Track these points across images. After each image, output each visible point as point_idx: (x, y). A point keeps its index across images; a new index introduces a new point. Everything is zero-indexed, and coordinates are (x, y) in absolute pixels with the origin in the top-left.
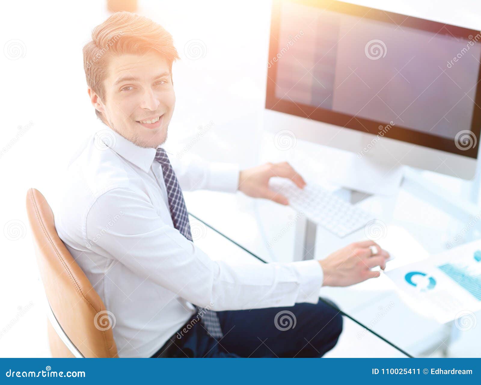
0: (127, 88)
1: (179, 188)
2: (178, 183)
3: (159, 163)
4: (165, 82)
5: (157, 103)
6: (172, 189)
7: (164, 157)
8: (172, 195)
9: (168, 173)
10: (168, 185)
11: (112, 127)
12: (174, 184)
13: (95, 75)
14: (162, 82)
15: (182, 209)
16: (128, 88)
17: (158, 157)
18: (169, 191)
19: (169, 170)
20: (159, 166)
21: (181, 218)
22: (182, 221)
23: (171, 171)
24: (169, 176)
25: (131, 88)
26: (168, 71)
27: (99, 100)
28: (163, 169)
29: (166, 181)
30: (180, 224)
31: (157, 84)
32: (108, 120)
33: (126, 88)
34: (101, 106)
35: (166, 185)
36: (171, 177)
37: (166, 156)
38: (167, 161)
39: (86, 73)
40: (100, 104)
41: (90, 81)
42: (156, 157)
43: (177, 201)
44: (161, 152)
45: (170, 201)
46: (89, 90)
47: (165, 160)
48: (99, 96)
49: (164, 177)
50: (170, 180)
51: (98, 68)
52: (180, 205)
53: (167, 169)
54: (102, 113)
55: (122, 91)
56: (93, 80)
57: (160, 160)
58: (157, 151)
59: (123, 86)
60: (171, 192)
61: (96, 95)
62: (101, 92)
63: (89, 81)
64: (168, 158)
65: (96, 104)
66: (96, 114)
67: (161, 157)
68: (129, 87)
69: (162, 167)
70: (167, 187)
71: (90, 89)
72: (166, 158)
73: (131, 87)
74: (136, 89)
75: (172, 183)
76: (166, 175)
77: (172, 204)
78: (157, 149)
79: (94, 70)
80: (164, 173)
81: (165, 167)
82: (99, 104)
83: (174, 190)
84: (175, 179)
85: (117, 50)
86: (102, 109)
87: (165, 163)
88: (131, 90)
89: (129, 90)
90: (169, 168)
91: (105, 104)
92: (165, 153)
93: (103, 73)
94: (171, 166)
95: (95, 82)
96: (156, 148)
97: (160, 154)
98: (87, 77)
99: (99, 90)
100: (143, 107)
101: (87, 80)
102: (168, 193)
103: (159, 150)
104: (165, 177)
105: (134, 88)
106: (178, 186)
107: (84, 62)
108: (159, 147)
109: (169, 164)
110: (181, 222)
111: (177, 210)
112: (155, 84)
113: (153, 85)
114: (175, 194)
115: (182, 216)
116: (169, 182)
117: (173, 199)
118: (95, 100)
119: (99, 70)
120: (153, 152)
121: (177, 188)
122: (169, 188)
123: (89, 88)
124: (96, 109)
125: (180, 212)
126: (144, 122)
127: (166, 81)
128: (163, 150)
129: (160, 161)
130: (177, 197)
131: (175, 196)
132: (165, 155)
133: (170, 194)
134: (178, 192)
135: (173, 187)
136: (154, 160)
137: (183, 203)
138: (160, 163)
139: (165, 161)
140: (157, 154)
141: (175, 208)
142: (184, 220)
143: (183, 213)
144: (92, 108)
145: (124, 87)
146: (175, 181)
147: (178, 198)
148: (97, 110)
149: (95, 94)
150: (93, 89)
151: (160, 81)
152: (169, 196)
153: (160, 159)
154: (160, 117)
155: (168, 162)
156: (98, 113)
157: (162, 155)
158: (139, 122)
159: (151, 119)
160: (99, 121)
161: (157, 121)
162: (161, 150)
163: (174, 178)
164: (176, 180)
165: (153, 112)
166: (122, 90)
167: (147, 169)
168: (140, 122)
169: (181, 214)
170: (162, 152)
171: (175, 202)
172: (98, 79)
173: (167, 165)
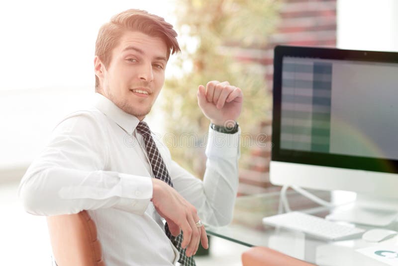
4: (161, 67)
6: (153, 157)
7: (146, 127)
9: (149, 142)
10: (150, 153)
12: (155, 152)
14: (159, 67)
17: (141, 126)
23: (151, 140)
24: (150, 145)
27: (103, 66)
29: (148, 150)
35: (148, 153)
36: (152, 146)
46: (96, 58)
47: (146, 130)
48: (104, 63)
50: (151, 148)
53: (148, 138)
60: (153, 159)
65: (98, 72)
71: (98, 57)
75: (153, 151)
76: (148, 144)
80: (146, 143)
81: (146, 137)
82: (101, 72)
84: (156, 148)
86: (102, 76)
87: (147, 132)
88: (134, 62)
91: (107, 70)
94: (151, 137)
97: (143, 124)
104: (147, 146)
105: (137, 61)
109: (150, 134)
116: (150, 150)
117: (155, 165)
118: (98, 68)
121: (158, 157)
122: (151, 156)
124: (96, 76)
129: (142, 130)
131: (156, 163)
134: (159, 160)
135: (154, 154)
138: (142, 133)
140: (140, 124)
146: (155, 150)
147: (160, 165)
149: (100, 62)
155: (149, 132)
158: (132, 90)
163: (154, 147)
168: (134, 90)
173: (148, 134)
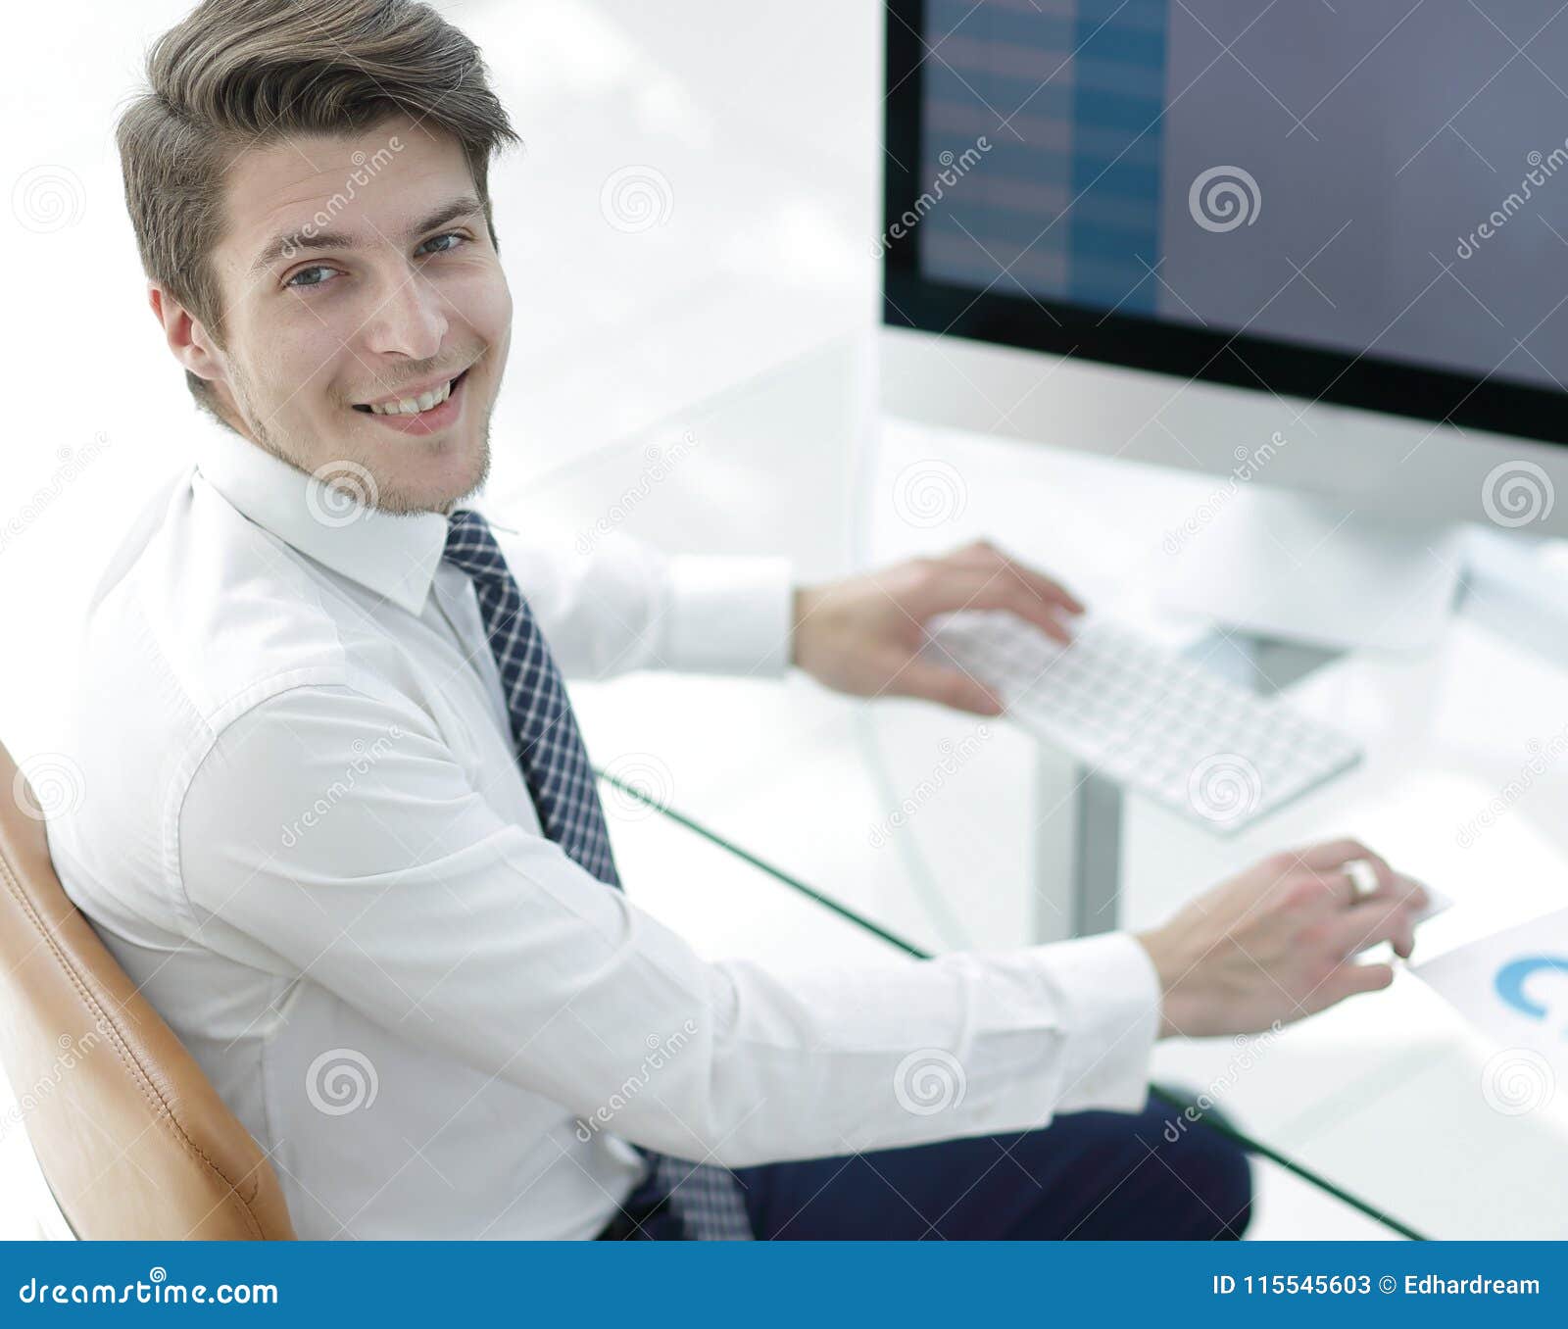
0: (309, 276)
1: (550, 667)
2: (544, 649)
3: (462, 575)
4: (463, 238)
5: (438, 326)
6: (523, 676)
7: (480, 548)
8: (525, 701)
9: (500, 609)
10: (506, 658)
11: (261, 438)
12: (529, 655)
13: (174, 231)
14: (453, 241)
15: (569, 753)
16: (315, 276)
17: (459, 547)
18: (509, 683)
19: (504, 601)
20: (464, 585)
21: (568, 793)
22: (573, 802)
23: (514, 601)
24: (507, 623)
25: (325, 274)
26: (471, 194)
27: (197, 331)
28: (483, 596)
29: (497, 644)
30: (563, 814)
31: (430, 251)
32: (242, 408)
33: (306, 276)
34: (208, 355)
35: (498, 660)
36: (517, 626)
37: (491, 541)
38: (494, 560)
39: (137, 227)
40: (205, 350)
41: (157, 259)
42: (450, 548)
43: (547, 722)
44: (466, 527)
45: (516, 725)
46: (156, 295)
47: (485, 558)
48: (198, 315)
49: (486, 629)
50: (513, 637)
51: (186, 203)
52: (559, 738)
53: (495, 595)
54: (217, 384)
55: (288, 289)
56: (167, 251)
57: (465, 559)
58: (451, 524)
59: (290, 269)
60: (519, 686)
61: (184, 314)
62: (204, 298)
63: (154, 259)
64: (497, 551)
65: (188, 351)
66: (193, 390)
67: (470, 547)
68: (317, 270)
69: (478, 587)
70: (503, 666)
71: (159, 289)
72: (489, 549)
73: (327, 268)
74: (347, 274)
75: (519, 651)
76: (496, 618)
77: (524, 735)
78: (450, 514)
79: (168, 210)
80: (487, 613)
81: (487, 588)
82: (199, 350)
83: (532, 680)
84: (533, 633)
85: (253, 121)
86: (213, 367)
87: (488, 569)
88: (326, 281)
89: (318, 280)
90: (506, 589)
91: (224, 348)
92: (483, 529)
93: (207, 219)
94: (512, 583)
95: (178, 258)
96: (445, 513)
97: (463, 537)
98: (142, 243)
99: (195, 291)
100: (379, 345)
101: (144, 257)
102: (508, 691)
103: (459, 517)
104: (493, 629)
105: (339, 274)
106: (544, 661)
107: (127, 186)
108: (460, 505)
109: (505, 574)
110: (565, 807)
111: (547, 757)
112: (423, 250)
113: (415, 256)
114: (538, 693)
115: (570, 784)
116: (509, 647)
117: (531, 715)
118: (180, 336)
119: (190, 209)
120: (435, 530)
121: (543, 671)
122: (510, 673)
123: (154, 288)
124: (188, 371)
125: (560, 766)
126: (390, 408)
127: (467, 234)
128: (475, 518)
129: (466, 564)
130: (543, 703)
131: (535, 704)
132: (483, 538)
133: (515, 696)
134: (547, 687)
135: (526, 665)
136: (443, 560)
137: (572, 731)
138: (469, 571)
139: (486, 564)
140: (453, 538)
141: (540, 753)
142: (580, 798)
143: (573, 770)
144: (172, 369)
145: (295, 272)
146: (532, 643)
147: (550, 709)
148: (192, 374)
149: (179, 309)
150: (170, 291)
151: (445, 236)
152: (513, 706)
153: (464, 555)
154: (455, 384)
155: (501, 564)
156: (200, 386)
157: (474, 537)
158: (367, 409)
159: (417, 393)
160: (203, 420)
161: (442, 402)
162: (466, 517)
163: (526, 628)
164: (539, 639)
165: (425, 366)
166: (289, 284)
167: (415, 601)
168: (374, 408)
169: (565, 775)
170: (474, 527)
171: (537, 729)
172: (186, 247)
173: (497, 577)
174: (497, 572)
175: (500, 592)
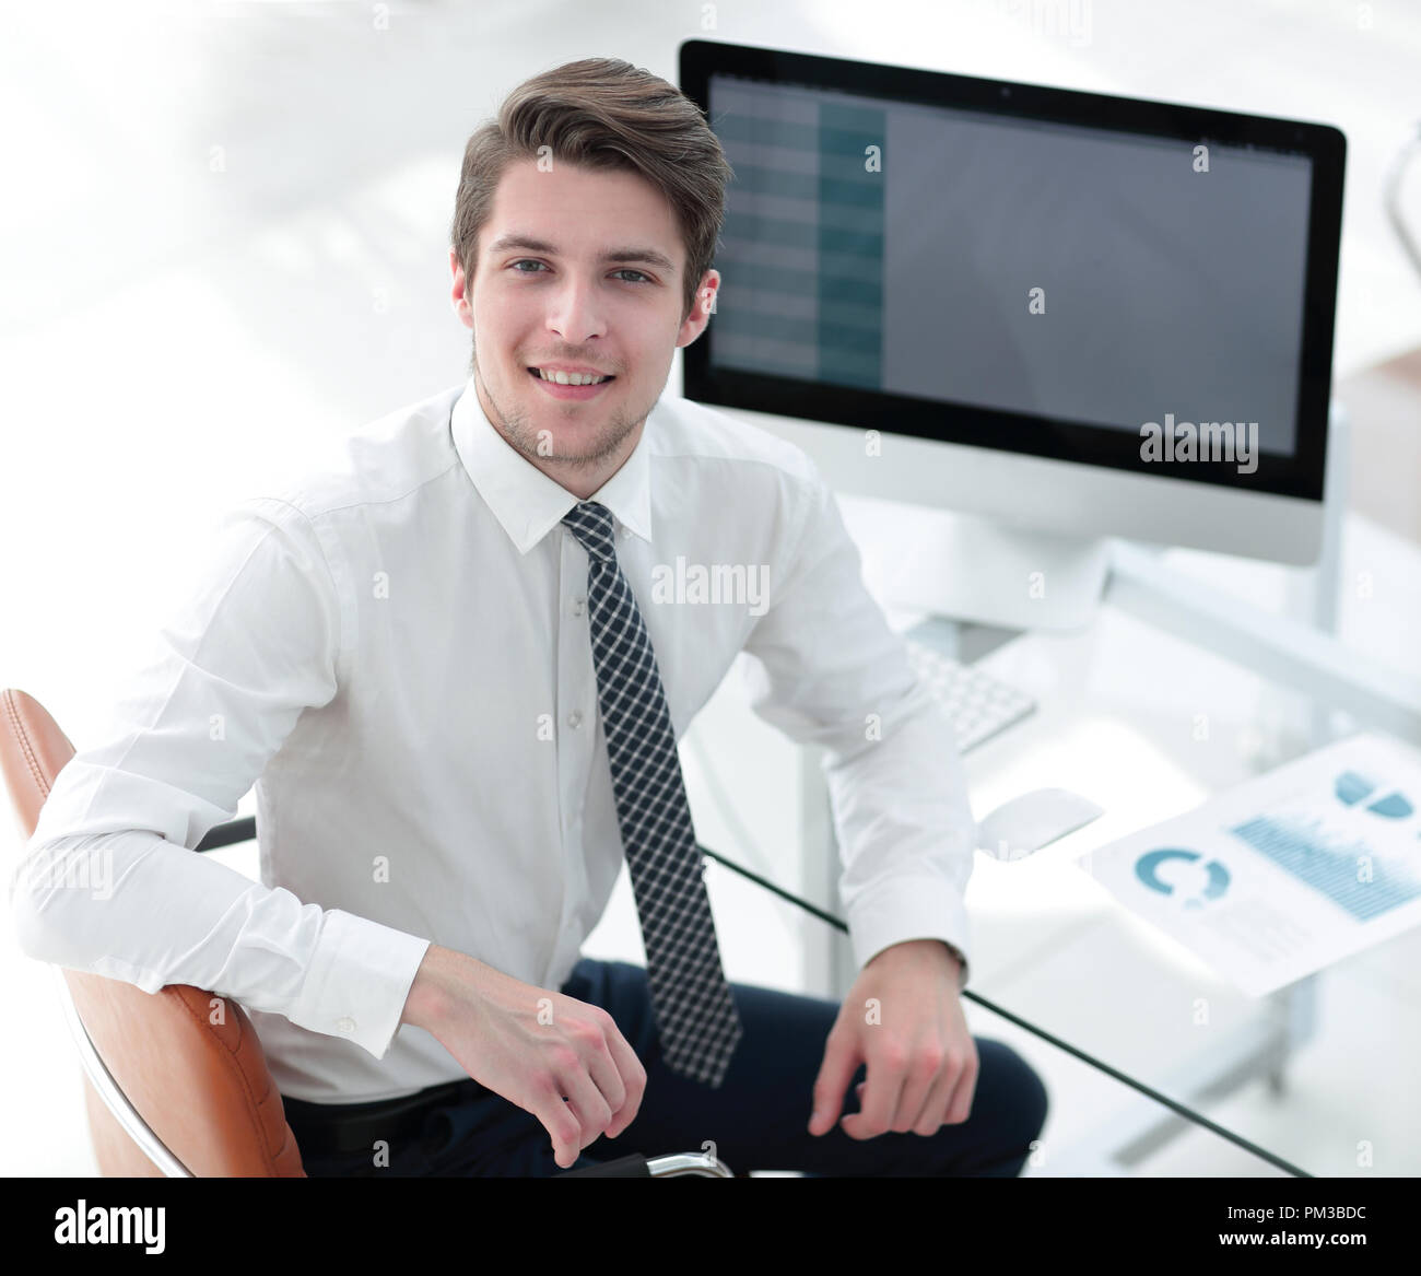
4: (649, 279)
13: (464, 209)
34: (469, 310)
51: (475, 190)
55: (510, 270)
65: (459, 304)
69: (589, 560)
71: (454, 253)
73: (542, 265)
74: (552, 271)
79: (466, 192)
82: (465, 304)
86: (470, 318)
88: (541, 271)
93: (480, 205)
113: (605, 277)
118: (461, 289)
119: (474, 196)
126: (551, 376)
127: (654, 278)
139: (593, 546)
150: (458, 255)
154: (606, 380)
158: (535, 371)
166: (510, 266)
172: (466, 222)
173: (600, 559)
174: (600, 554)
175: (600, 570)
